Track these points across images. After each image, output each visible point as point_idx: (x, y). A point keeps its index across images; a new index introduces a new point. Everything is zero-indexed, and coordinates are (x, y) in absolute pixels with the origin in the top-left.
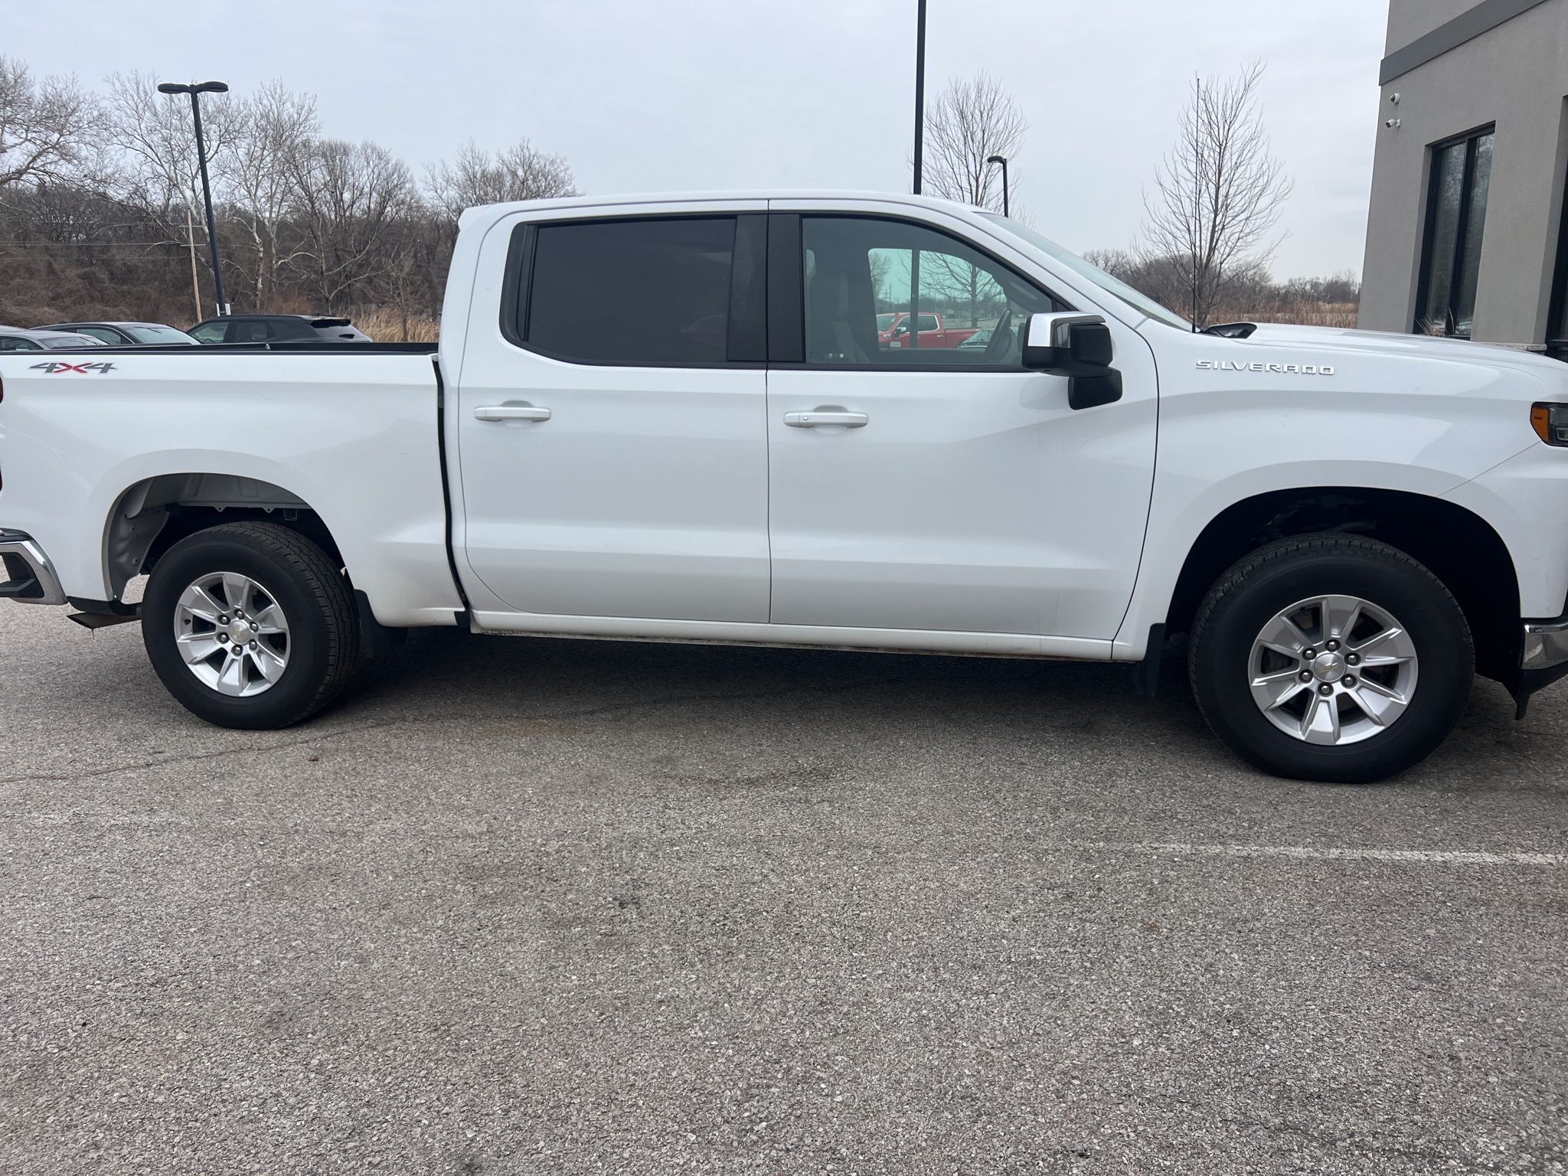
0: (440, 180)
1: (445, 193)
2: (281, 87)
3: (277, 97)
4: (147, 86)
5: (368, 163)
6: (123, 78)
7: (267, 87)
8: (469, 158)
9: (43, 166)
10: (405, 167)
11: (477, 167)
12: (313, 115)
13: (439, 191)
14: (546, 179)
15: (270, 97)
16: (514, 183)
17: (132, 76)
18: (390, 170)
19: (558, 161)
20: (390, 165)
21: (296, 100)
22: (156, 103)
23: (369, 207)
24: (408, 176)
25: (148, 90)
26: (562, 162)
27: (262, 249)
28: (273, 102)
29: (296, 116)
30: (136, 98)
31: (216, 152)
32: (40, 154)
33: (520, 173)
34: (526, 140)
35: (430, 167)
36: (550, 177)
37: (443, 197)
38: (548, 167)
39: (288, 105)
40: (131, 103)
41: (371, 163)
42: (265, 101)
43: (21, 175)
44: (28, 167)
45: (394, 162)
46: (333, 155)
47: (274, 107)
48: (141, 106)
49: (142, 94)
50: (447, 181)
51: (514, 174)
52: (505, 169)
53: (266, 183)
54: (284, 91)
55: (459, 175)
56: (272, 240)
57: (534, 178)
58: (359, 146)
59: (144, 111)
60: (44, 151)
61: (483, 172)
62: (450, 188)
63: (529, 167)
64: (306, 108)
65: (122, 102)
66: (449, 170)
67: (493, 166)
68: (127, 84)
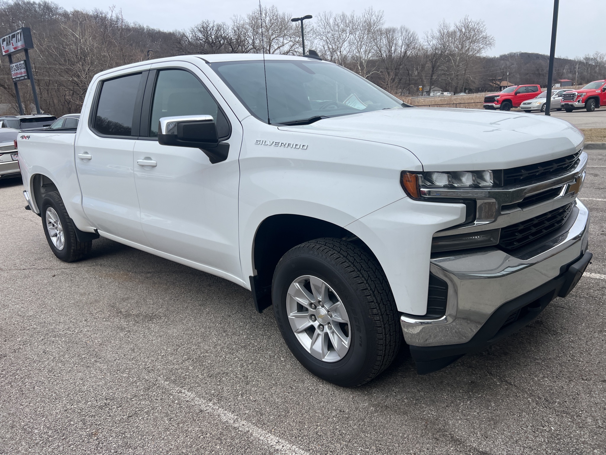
0: (430, 37)
1: (432, 43)
2: (372, 9)
3: (370, 14)
4: (328, 17)
5: (402, 34)
6: (321, 15)
7: (367, 10)
8: (442, 27)
9: (294, 49)
10: (416, 34)
11: (445, 30)
12: (382, 19)
13: (429, 42)
14: (474, 31)
15: (368, 14)
16: (460, 35)
17: (324, 14)
18: (410, 36)
19: (481, 23)
20: (410, 34)
21: (376, 14)
22: (330, 22)
23: (401, 52)
24: (417, 37)
25: (329, 18)
26: (482, 23)
27: (361, 72)
28: (369, 16)
29: (376, 20)
30: (324, 21)
31: (348, 37)
32: (293, 45)
33: (464, 30)
34: (467, 16)
35: (427, 33)
36: (476, 30)
37: (430, 44)
38: (476, 26)
39: (374, 16)
40: (323, 23)
41: (403, 34)
42: (366, 16)
43: (288, 53)
44: (290, 51)
45: (411, 33)
46: (389, 33)
47: (369, 18)
48: (326, 24)
49: (326, 20)
50: (433, 38)
51: (461, 31)
52: (457, 30)
53: (364, 47)
54: (373, 11)
55: (438, 34)
56: (365, 68)
57: (469, 31)
58: (399, 28)
59: (327, 26)
60: (294, 44)
61: (448, 31)
62: (434, 40)
63: (467, 27)
64: (380, 16)
65: (320, 24)
66: (434, 33)
67: (452, 29)
68: (322, 17)
